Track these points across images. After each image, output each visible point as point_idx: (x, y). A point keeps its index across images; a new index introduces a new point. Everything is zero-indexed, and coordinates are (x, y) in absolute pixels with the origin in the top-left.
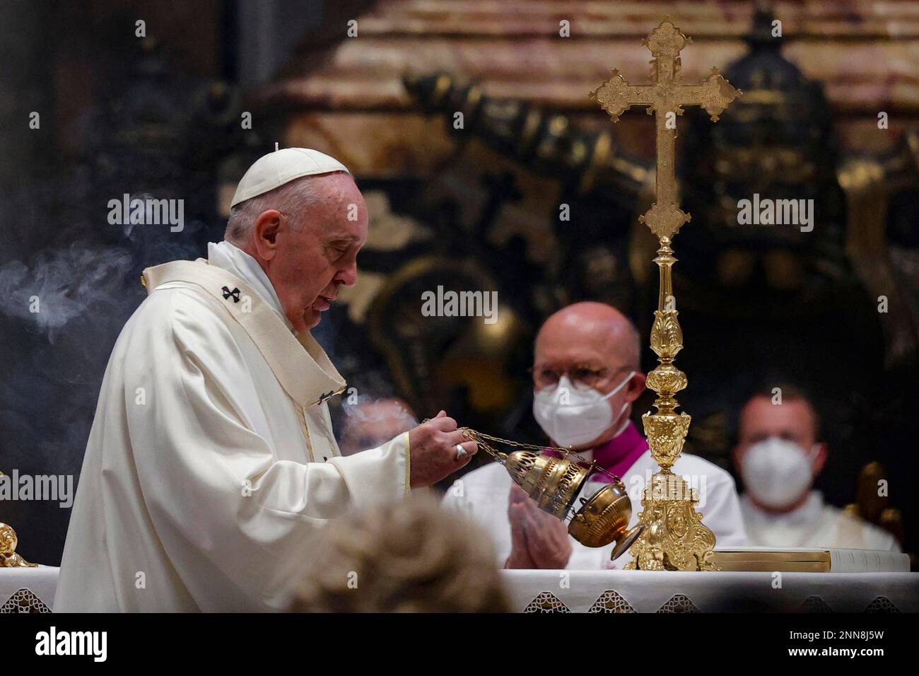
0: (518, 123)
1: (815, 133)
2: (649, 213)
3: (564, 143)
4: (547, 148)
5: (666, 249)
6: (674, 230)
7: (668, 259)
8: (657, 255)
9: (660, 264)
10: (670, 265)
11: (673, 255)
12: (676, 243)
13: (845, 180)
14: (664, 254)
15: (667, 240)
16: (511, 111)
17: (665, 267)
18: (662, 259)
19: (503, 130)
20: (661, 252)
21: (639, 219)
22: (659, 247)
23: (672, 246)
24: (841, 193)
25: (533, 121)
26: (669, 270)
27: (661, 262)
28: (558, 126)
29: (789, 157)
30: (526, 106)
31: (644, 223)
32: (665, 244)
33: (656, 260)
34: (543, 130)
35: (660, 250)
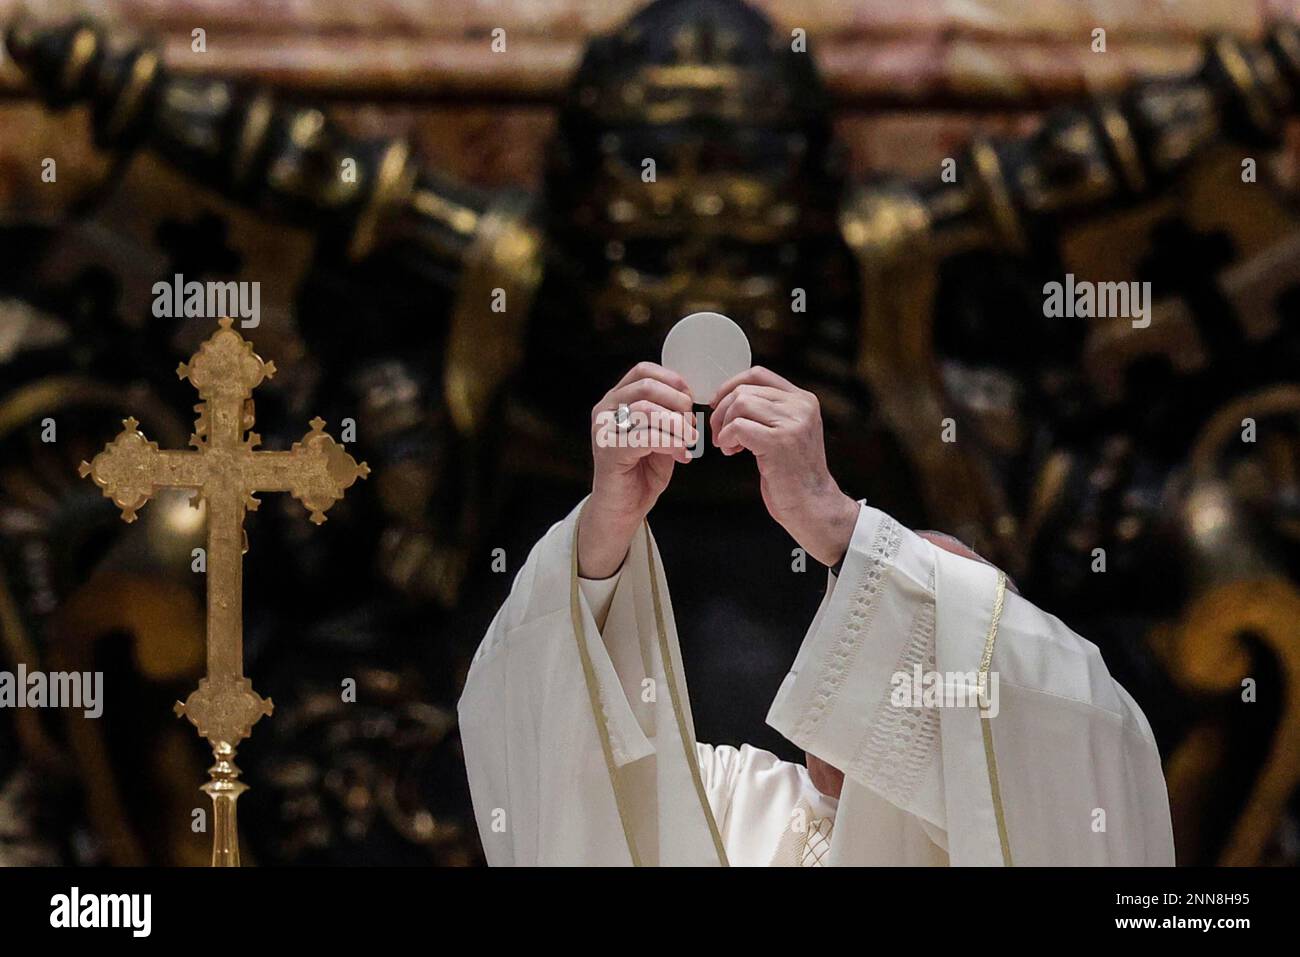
0: (231, 122)
1: (797, 145)
2: (194, 697)
3: (319, 162)
4: (284, 170)
5: (224, 767)
6: (242, 732)
7: (231, 786)
8: (208, 779)
9: (214, 796)
10: (233, 797)
11: (240, 779)
12: (245, 756)
13: (856, 233)
14: (222, 776)
15: (227, 749)
16: (217, 98)
17: (223, 802)
18: (218, 785)
19: (200, 136)
20: (216, 773)
21: (175, 709)
22: (213, 762)
23: (238, 760)
24: (849, 258)
25: (259, 117)
26: (232, 810)
27: (214, 791)
28: (306, 128)
29: (746, 192)
30: (245, 86)
31: (184, 715)
32: (224, 757)
33: (207, 787)
34: (277, 134)
35: (213, 769)
